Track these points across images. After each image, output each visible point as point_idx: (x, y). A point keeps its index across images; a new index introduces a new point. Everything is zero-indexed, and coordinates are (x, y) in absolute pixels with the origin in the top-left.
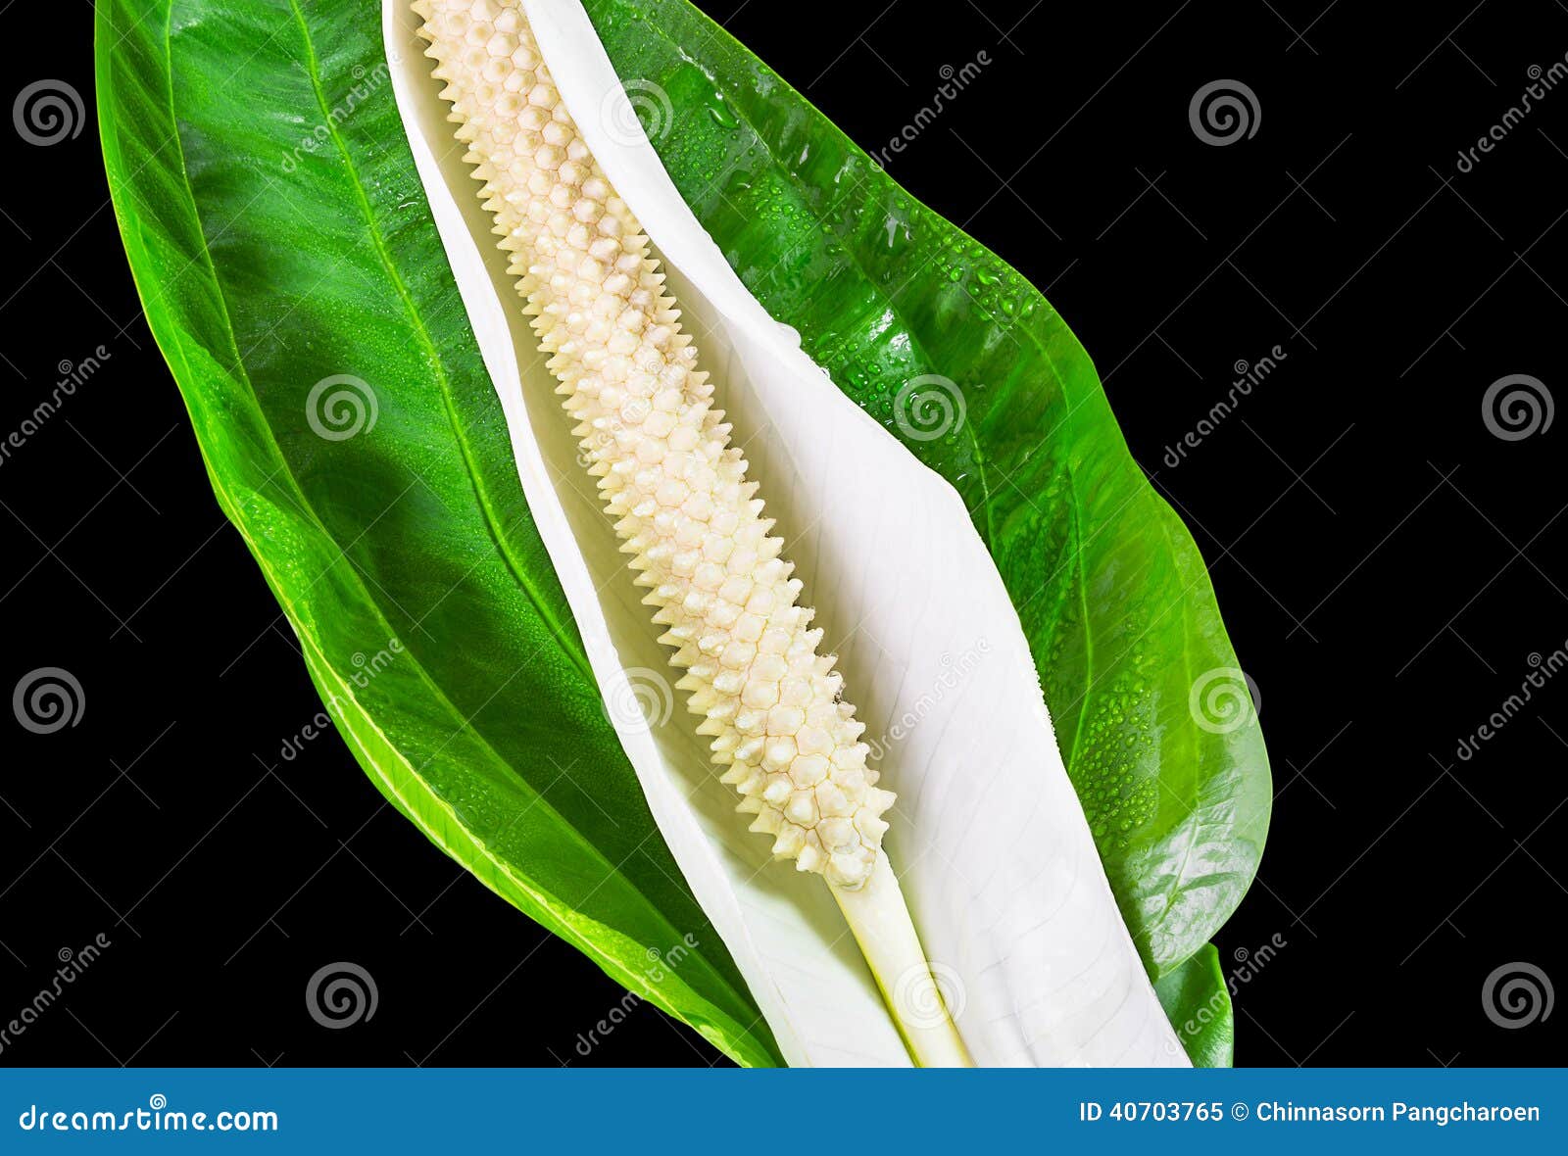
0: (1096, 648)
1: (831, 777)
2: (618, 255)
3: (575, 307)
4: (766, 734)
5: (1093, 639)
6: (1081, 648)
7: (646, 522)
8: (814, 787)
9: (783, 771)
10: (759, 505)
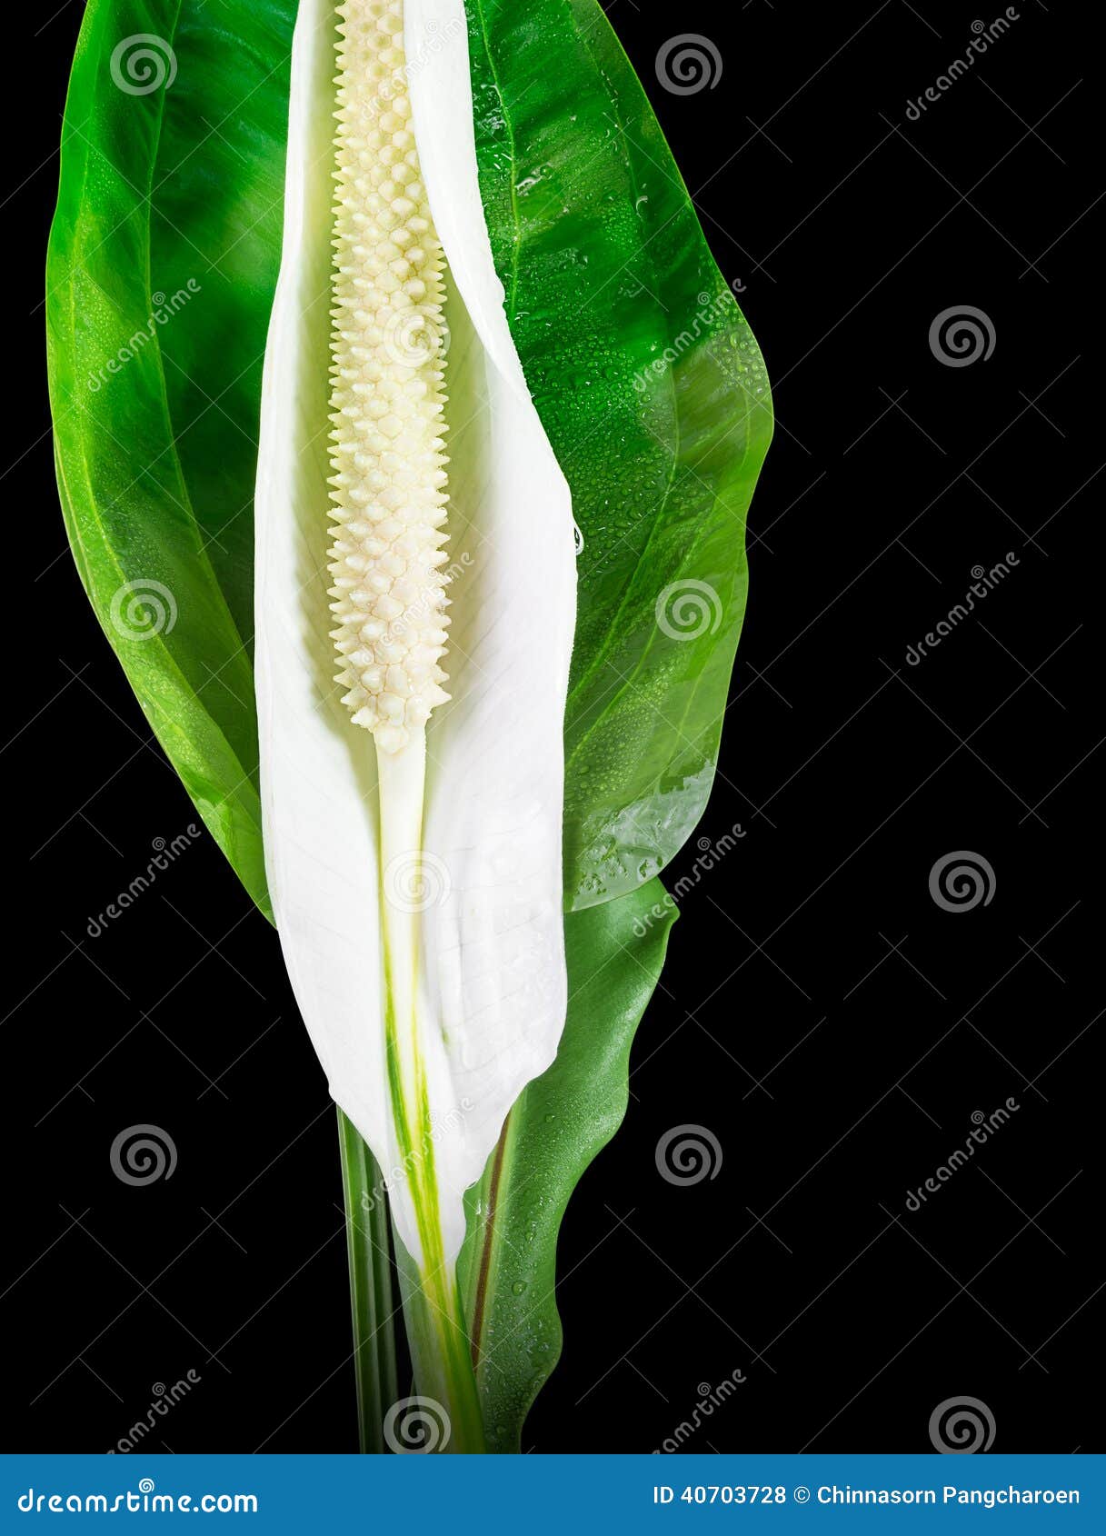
0: (654, 647)
1: (404, 663)
2: (412, 215)
3: (365, 242)
4: (370, 613)
5: (653, 642)
6: (643, 645)
7: (349, 421)
8: (388, 665)
9: (370, 645)
10: (440, 444)
